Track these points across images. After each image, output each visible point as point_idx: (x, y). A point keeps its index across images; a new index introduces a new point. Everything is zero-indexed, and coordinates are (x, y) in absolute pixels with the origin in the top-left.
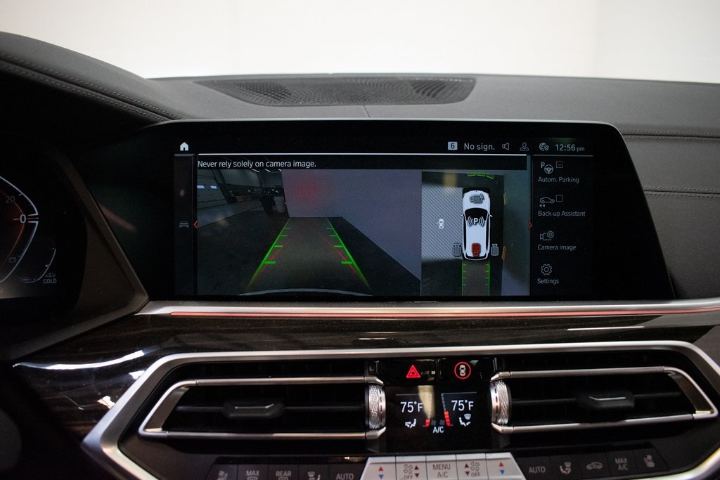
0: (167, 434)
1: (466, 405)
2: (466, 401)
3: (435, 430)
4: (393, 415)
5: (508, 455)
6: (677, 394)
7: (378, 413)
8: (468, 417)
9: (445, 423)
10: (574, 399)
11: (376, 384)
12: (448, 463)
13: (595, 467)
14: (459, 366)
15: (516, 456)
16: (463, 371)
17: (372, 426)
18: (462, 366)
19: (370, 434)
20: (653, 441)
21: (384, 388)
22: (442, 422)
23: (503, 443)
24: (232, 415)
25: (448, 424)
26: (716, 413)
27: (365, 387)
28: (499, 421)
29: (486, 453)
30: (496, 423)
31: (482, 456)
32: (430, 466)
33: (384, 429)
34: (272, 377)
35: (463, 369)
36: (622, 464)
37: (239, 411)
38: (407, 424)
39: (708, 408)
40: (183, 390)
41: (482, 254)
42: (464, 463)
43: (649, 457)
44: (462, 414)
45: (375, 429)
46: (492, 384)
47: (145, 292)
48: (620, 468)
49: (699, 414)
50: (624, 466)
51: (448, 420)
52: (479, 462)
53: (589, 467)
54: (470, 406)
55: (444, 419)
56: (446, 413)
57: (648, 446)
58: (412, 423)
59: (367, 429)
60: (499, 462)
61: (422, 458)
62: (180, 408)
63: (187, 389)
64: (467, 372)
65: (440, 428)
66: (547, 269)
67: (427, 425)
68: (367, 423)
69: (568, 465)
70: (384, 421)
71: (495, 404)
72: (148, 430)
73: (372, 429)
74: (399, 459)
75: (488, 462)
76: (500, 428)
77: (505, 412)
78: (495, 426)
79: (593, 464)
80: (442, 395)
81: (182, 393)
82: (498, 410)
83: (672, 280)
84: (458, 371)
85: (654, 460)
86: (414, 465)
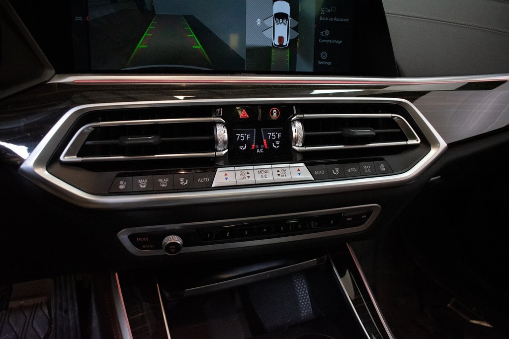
0: (80, 159)
1: (277, 136)
2: (277, 133)
3: (258, 151)
4: (232, 142)
5: (302, 164)
6: (398, 130)
7: (223, 140)
8: (278, 143)
9: (264, 146)
10: (341, 132)
11: (220, 123)
12: (267, 170)
13: (352, 171)
14: (273, 110)
15: (307, 165)
16: (275, 114)
17: (219, 148)
18: (275, 111)
19: (218, 153)
20: (384, 157)
21: (226, 125)
22: (262, 146)
23: (299, 157)
24: (127, 143)
25: (266, 147)
26: (419, 141)
27: (213, 125)
28: (297, 145)
29: (289, 163)
30: (295, 146)
31: (287, 165)
32: (256, 171)
33: (227, 151)
34: (151, 119)
35: (275, 112)
36: (367, 169)
37: (131, 140)
38: (241, 148)
39: (415, 138)
40: (90, 130)
41: (284, 44)
42: (277, 170)
43: (382, 165)
44: (274, 141)
45: (221, 151)
46: (292, 123)
47: (52, 67)
48: (366, 171)
49: (410, 142)
50: (369, 170)
51: (266, 145)
52: (286, 168)
53: (349, 171)
54: (279, 136)
55: (263, 144)
56: (265, 140)
57: (383, 159)
58: (244, 147)
59: (216, 150)
60: (297, 169)
61: (251, 167)
62: (88, 143)
63: (93, 129)
64: (277, 114)
65: (261, 150)
66: (324, 55)
67: (253, 148)
68: (216, 147)
69: (337, 170)
70: (226, 145)
71: (294, 134)
72: (66, 158)
73: (219, 151)
74: (237, 168)
75: (291, 168)
76: (297, 148)
77: (300, 140)
78: (294, 147)
79: (351, 169)
80: (262, 129)
81: (89, 131)
82: (297, 139)
83: (397, 65)
84: (272, 114)
85: (385, 167)
86: (246, 172)
